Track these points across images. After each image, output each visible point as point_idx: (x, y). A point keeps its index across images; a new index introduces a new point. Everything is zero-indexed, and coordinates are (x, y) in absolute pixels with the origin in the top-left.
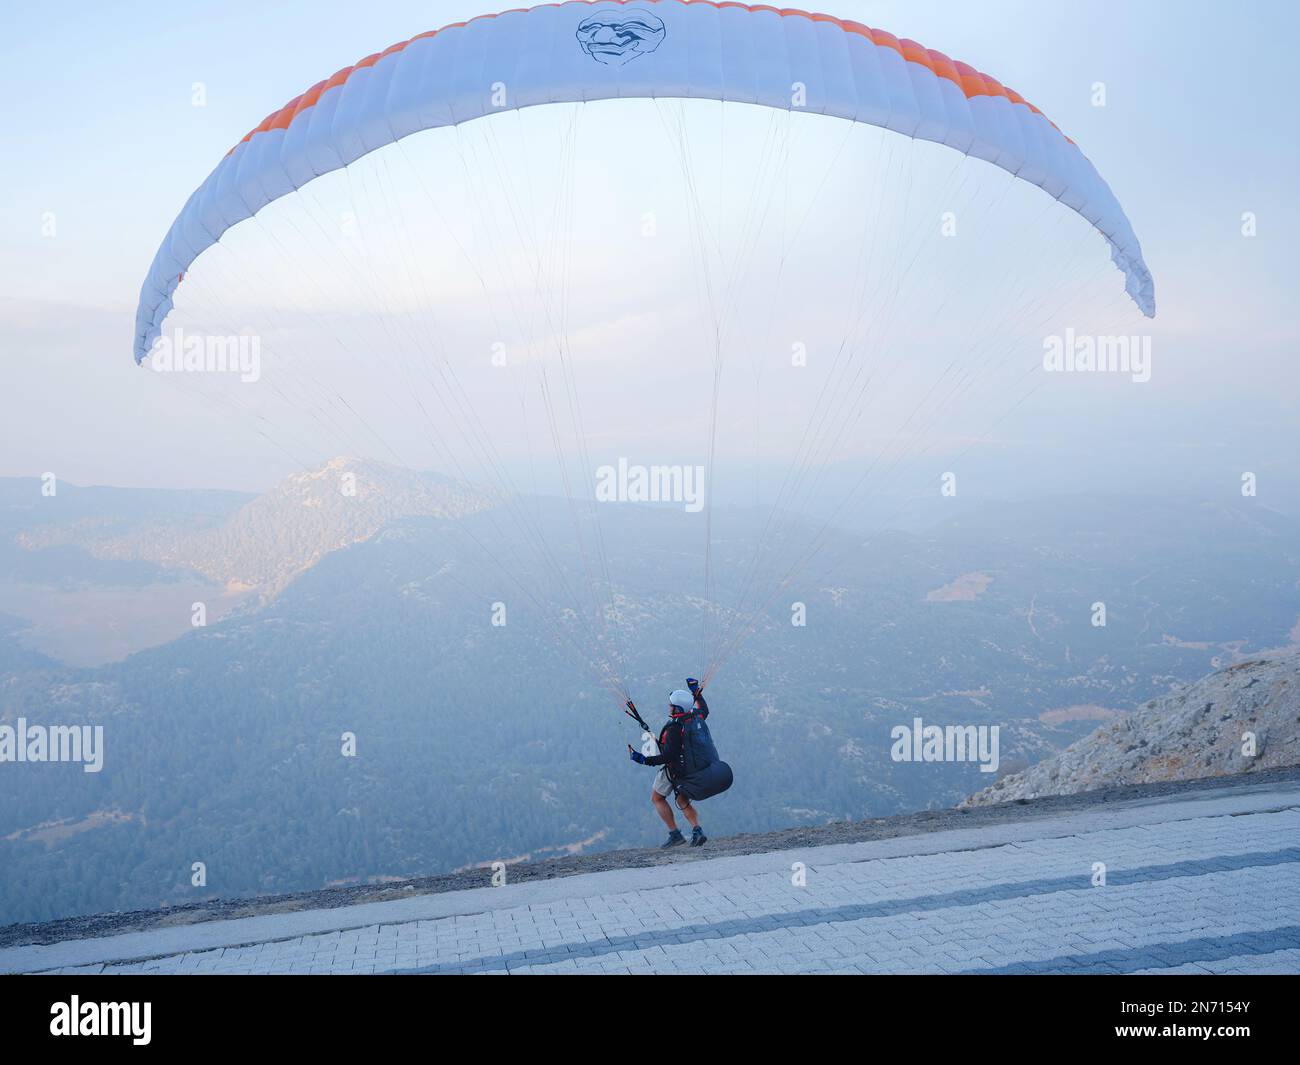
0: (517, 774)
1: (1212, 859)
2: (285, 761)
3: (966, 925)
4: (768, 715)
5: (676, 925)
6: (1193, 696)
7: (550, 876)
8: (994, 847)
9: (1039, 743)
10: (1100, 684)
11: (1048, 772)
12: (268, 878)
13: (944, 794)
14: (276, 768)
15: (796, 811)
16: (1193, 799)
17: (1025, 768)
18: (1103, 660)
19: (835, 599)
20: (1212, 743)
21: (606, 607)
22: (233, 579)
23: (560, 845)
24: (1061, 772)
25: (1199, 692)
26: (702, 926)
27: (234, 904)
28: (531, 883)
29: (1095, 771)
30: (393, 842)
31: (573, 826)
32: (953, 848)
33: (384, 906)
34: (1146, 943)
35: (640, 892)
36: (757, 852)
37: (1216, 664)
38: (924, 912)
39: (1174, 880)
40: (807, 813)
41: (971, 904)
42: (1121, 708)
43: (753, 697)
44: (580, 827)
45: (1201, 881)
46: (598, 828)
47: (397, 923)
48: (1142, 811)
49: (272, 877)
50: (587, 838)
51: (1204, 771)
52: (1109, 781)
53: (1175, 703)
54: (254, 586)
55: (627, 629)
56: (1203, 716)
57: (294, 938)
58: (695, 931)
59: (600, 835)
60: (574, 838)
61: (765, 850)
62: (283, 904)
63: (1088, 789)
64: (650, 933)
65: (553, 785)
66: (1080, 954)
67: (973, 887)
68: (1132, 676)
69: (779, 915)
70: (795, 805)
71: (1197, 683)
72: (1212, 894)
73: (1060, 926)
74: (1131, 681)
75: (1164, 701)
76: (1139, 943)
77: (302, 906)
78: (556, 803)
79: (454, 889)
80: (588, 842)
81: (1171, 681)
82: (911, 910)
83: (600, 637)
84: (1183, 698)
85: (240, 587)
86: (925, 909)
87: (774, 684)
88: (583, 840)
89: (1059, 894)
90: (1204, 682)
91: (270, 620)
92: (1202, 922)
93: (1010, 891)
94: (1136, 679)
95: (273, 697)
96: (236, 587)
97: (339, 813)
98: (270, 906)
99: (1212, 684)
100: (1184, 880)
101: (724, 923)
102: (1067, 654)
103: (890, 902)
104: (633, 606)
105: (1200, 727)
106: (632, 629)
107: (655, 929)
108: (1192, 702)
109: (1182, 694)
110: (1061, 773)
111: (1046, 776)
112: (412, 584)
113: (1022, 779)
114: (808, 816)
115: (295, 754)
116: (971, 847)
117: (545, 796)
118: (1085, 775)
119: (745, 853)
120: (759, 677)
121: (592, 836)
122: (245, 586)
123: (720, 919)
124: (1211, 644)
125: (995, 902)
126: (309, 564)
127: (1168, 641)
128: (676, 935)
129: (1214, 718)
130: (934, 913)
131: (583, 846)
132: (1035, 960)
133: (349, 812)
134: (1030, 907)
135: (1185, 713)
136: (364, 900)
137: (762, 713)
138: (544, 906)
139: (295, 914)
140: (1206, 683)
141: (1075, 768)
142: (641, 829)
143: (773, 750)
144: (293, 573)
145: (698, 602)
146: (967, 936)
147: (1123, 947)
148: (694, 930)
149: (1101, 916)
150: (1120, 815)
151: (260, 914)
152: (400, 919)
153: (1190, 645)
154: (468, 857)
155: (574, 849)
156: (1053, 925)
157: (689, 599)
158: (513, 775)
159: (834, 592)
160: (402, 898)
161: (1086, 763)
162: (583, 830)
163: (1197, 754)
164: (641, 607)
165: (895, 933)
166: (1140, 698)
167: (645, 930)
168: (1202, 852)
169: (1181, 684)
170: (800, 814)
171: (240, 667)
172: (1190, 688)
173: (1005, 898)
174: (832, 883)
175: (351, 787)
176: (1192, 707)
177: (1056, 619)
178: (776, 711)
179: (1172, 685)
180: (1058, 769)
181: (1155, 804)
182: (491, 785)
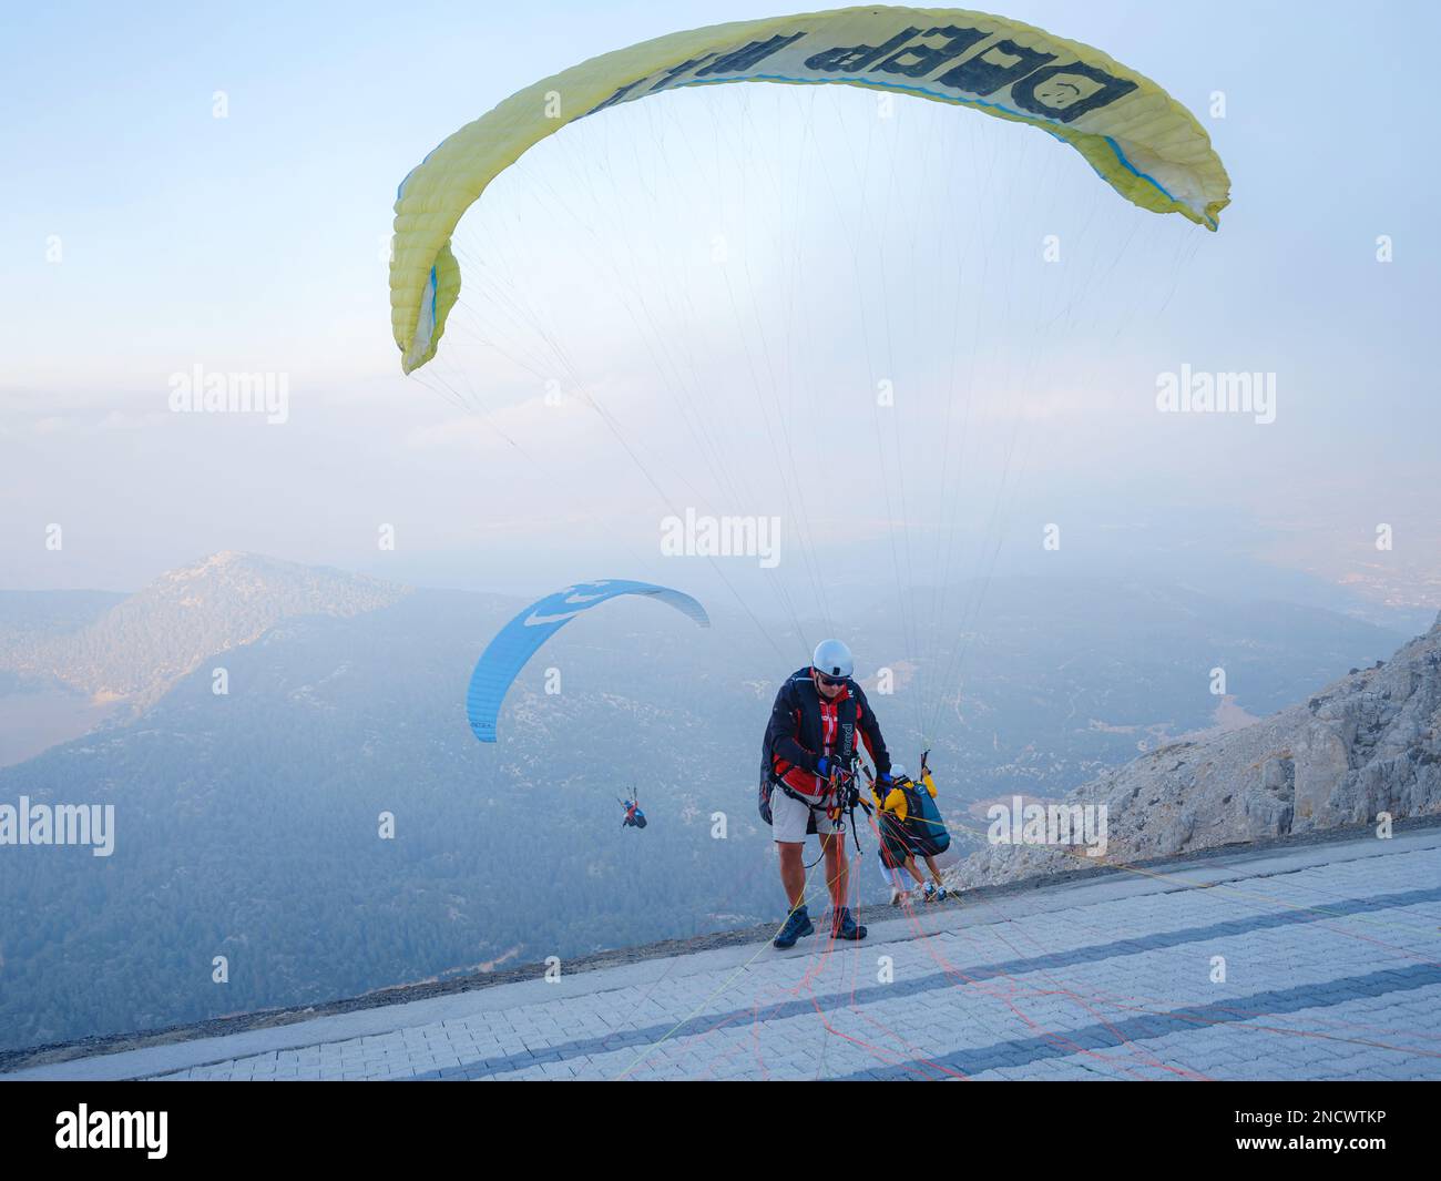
0: (422, 891)
1: (1148, 936)
2: (163, 887)
3: (903, 1016)
4: (689, 816)
5: (602, 1033)
6: (1121, 780)
7: (464, 990)
8: (930, 936)
9: (970, 835)
10: (1029, 772)
11: (979, 865)
12: (144, 1017)
13: (873, 893)
14: (152, 895)
15: (720, 917)
16: (1125, 879)
17: (956, 862)
18: (1030, 747)
19: (758, 692)
20: (1140, 829)
21: (516, 707)
22: (103, 688)
23: (470, 966)
24: (992, 864)
25: (1127, 777)
26: (630, 1033)
27: (111, 1039)
28: (444, 997)
29: (1025, 862)
30: (285, 970)
31: (484, 943)
32: (889, 939)
33: (282, 1030)
34: (1087, 1024)
35: (563, 1001)
36: (685, 953)
37: (1142, 748)
38: (861, 1006)
39: (1111, 960)
40: (732, 919)
41: (909, 994)
42: (1051, 797)
43: (674, 798)
44: (491, 944)
45: (1140, 960)
46: (511, 945)
47: (297, 1048)
48: (1078, 892)
49: (149, 1016)
50: (499, 957)
51: (1135, 856)
52: (1040, 871)
53: (1103, 789)
54: (127, 695)
55: (539, 730)
56: (1132, 801)
57: (182, 1070)
58: (623, 1039)
59: (513, 953)
60: (486, 956)
61: (694, 950)
62: (166, 1035)
63: (1020, 879)
64: (575, 1043)
65: (461, 900)
66: (1021, 1038)
67: (910, 977)
68: (1060, 763)
69: (710, 1016)
70: (719, 910)
71: (1125, 768)
72: (1150, 971)
73: (1000, 1012)
74: (1060, 768)
75: (1092, 788)
76: (1079, 1025)
77: (189, 1037)
78: (465, 920)
79: (359, 1008)
80: (500, 961)
81: (1098, 767)
82: (849, 1004)
83: (510, 739)
84: (1111, 783)
85: (110, 696)
86: (862, 1002)
87: (696, 783)
88: (495, 958)
89: (998, 980)
90: (1132, 766)
91: (146, 732)
92: (1141, 1000)
93: (948, 979)
94: (1065, 764)
95: (148, 816)
96: (106, 697)
97: (225, 942)
98: (154, 1037)
99: (1139, 769)
100: (1121, 960)
101: (652, 1028)
102: (995, 742)
103: (826, 997)
104: (545, 706)
105: (1128, 812)
106: (545, 730)
107: (580, 1038)
108: (1121, 787)
109: (1110, 779)
110: (992, 866)
111: (976, 869)
112: (304, 688)
113: (952, 873)
114: (734, 922)
115: (174, 879)
116: (906, 937)
117: (454, 914)
118: (1016, 867)
119: (673, 955)
120: (680, 777)
121: (504, 954)
122: (116, 695)
123: (648, 1024)
124: (1137, 727)
125: (933, 991)
126: (189, 670)
127: (1094, 726)
128: (603, 1044)
129: (1142, 801)
130: (870, 1005)
131: (495, 965)
132: (976, 1047)
133: (235, 940)
134: (967, 994)
135: (1114, 798)
136: (260, 1025)
137: (683, 815)
138: (458, 1021)
139: (181, 1044)
140: (1133, 767)
141: (1006, 859)
142: (557, 944)
143: (696, 854)
144: (171, 679)
145: (615, 700)
146: (906, 1027)
147: (1064, 1029)
148: (621, 1037)
149: (1040, 999)
150: (1056, 898)
151: (142, 1047)
152: (300, 1044)
153: (1117, 729)
154: (369, 982)
155: (486, 968)
156: (993, 1011)
157: (605, 696)
158: (418, 891)
159: (757, 685)
160: (302, 1021)
161: (1016, 853)
162: (495, 948)
163: (1126, 840)
164: (554, 706)
165: (833, 1028)
166: (1070, 784)
167: (569, 1040)
168: (1138, 930)
169: (1107, 769)
170: (724, 921)
171: (111, 785)
172: (1118, 773)
173: (943, 987)
174: (766, 982)
175: (238, 912)
176: (1120, 792)
177: (984, 707)
178: (699, 812)
179: (1099, 771)
180: (988, 861)
181: (1090, 885)
182: (393, 904)
